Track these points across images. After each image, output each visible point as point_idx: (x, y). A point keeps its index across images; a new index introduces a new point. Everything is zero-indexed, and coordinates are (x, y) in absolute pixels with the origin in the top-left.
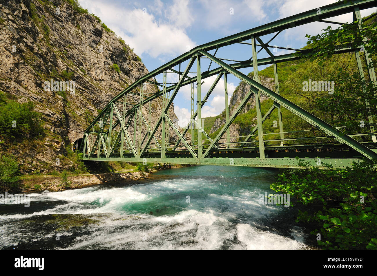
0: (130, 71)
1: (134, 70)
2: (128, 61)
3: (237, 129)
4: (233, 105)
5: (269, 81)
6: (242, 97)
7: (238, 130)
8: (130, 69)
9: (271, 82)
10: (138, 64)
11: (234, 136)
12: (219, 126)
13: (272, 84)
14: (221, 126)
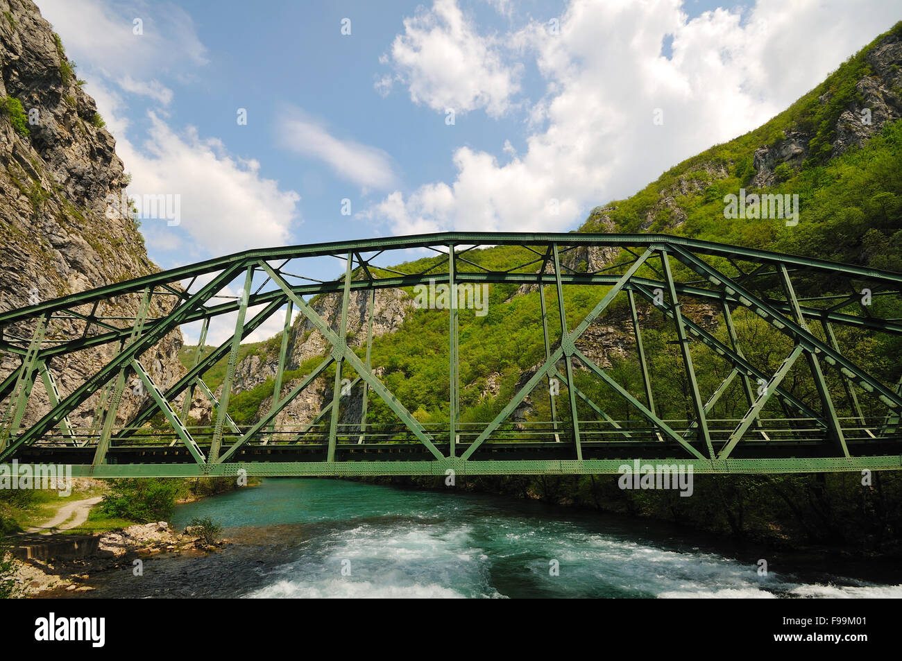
0: (56, 141)
1: (75, 146)
2: (60, 110)
3: (317, 390)
4: (306, 327)
5: (399, 296)
6: (334, 314)
7: (319, 393)
8: (59, 137)
9: (403, 300)
10: (94, 133)
11: (307, 407)
12: (253, 377)
13: (405, 303)
14: (257, 376)
